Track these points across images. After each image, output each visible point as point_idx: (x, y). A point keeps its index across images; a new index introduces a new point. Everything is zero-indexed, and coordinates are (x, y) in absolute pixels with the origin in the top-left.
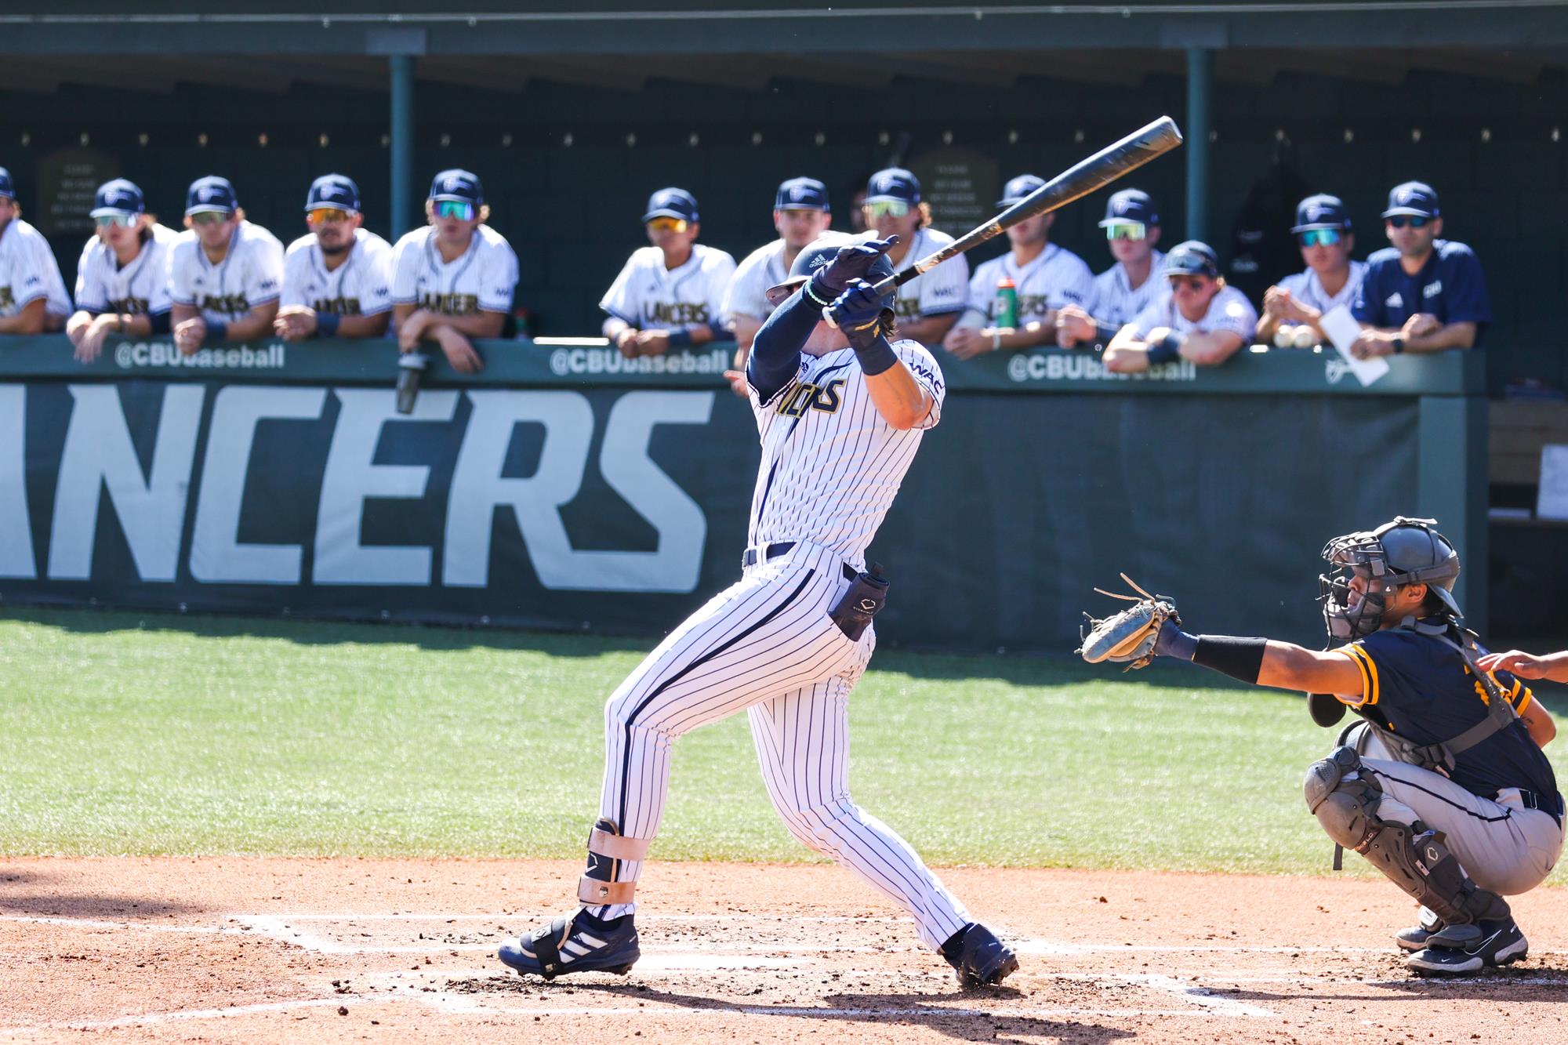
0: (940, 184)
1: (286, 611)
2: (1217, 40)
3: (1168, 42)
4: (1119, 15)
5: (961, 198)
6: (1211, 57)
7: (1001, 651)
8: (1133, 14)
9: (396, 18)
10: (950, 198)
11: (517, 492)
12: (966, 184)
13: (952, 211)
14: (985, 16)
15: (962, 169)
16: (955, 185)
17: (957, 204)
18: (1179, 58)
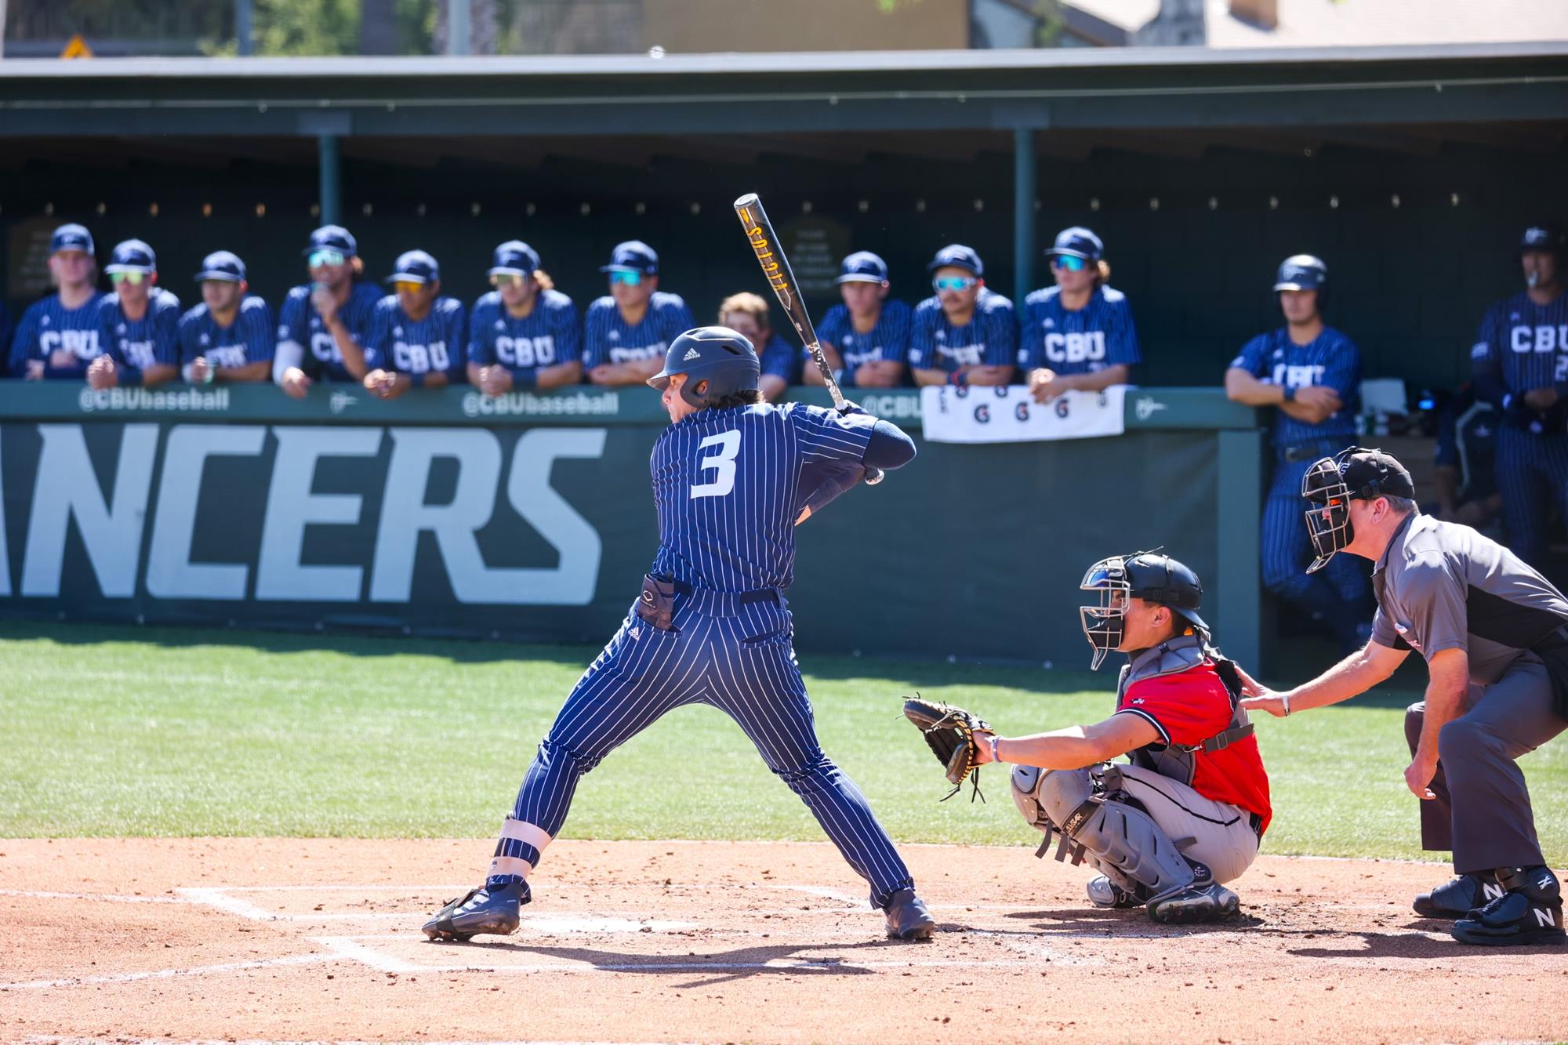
0: (800, 248)
1: (232, 623)
2: (1041, 122)
3: (998, 122)
4: (955, 100)
5: (820, 259)
6: (1037, 135)
7: (857, 653)
8: (968, 100)
9: (324, 103)
10: (810, 259)
11: (436, 518)
12: (823, 247)
13: (810, 271)
14: (840, 101)
15: (819, 234)
16: (814, 248)
17: (816, 265)
18: (1008, 136)
